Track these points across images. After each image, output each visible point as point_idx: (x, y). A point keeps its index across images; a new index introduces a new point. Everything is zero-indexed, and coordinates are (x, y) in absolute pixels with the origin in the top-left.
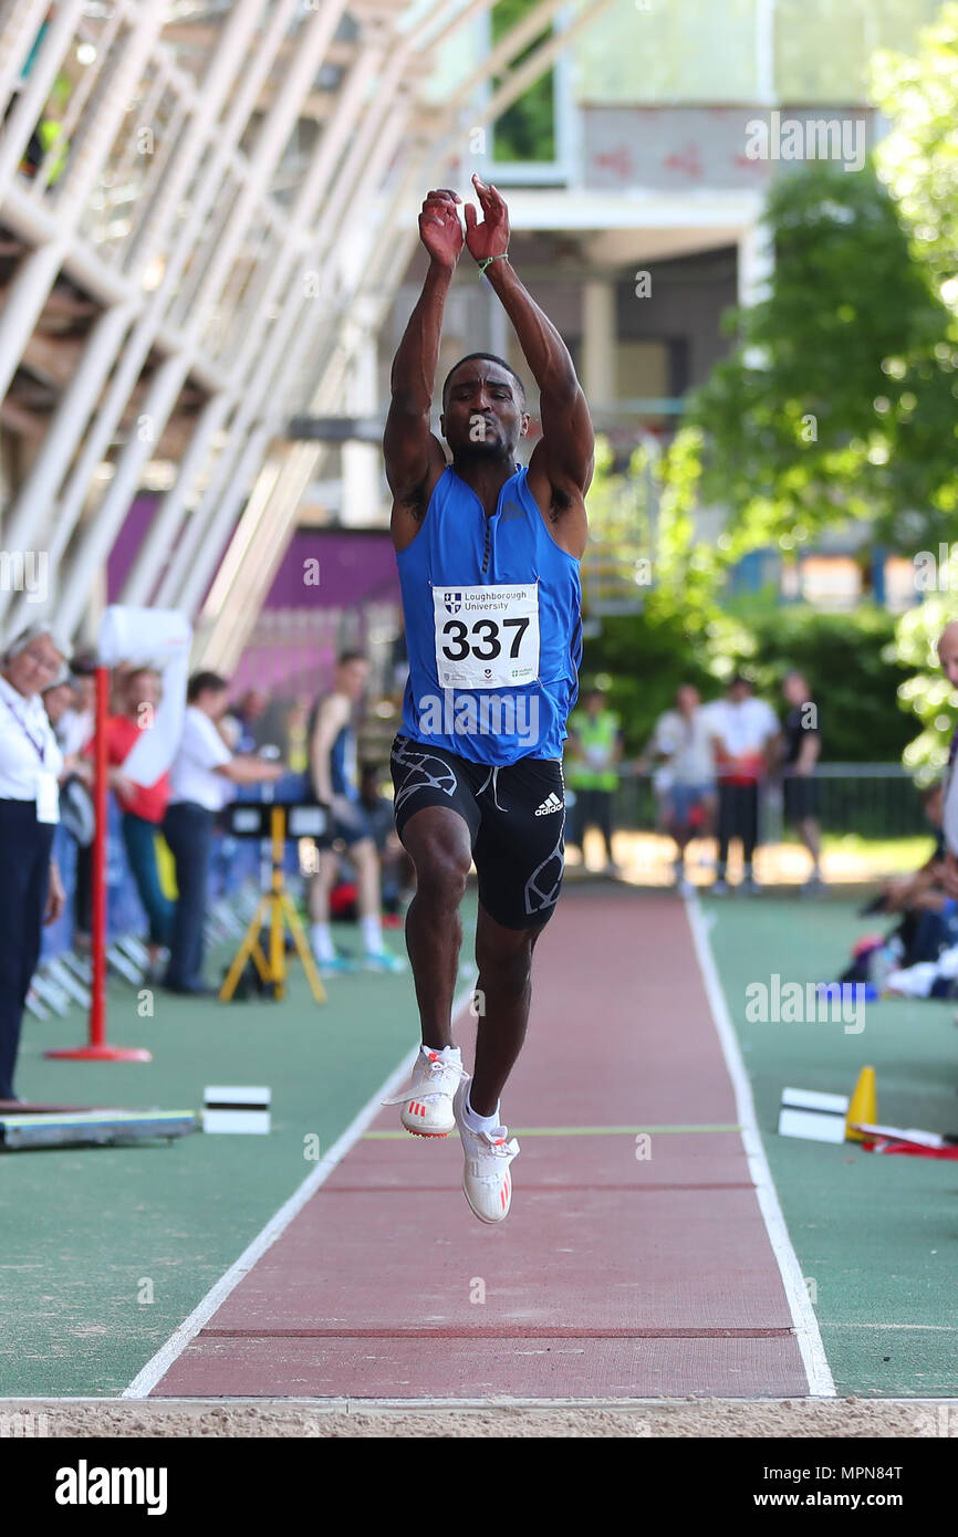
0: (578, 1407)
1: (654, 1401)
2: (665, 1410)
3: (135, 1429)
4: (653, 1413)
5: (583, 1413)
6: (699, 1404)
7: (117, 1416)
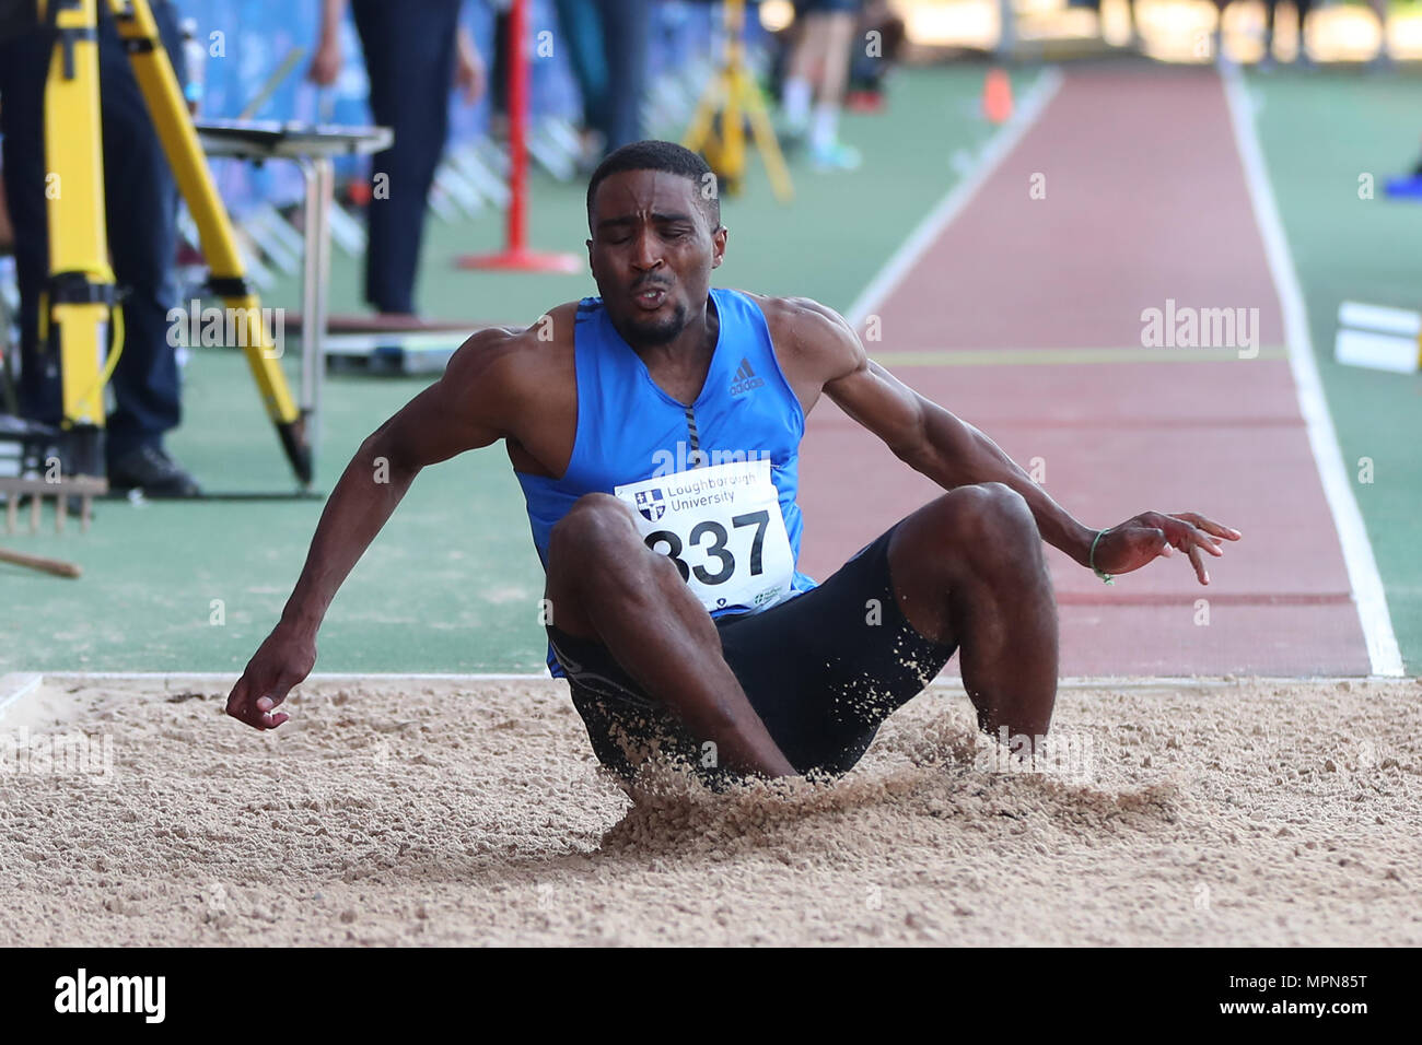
0: (1092, 688)
1: (1185, 682)
2: (1198, 692)
3: (560, 712)
4: (1183, 695)
5: (1100, 695)
6: (1238, 685)
7: (539, 696)
